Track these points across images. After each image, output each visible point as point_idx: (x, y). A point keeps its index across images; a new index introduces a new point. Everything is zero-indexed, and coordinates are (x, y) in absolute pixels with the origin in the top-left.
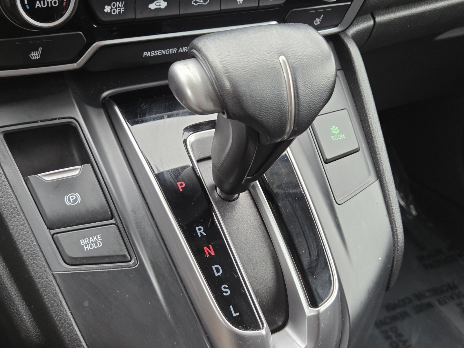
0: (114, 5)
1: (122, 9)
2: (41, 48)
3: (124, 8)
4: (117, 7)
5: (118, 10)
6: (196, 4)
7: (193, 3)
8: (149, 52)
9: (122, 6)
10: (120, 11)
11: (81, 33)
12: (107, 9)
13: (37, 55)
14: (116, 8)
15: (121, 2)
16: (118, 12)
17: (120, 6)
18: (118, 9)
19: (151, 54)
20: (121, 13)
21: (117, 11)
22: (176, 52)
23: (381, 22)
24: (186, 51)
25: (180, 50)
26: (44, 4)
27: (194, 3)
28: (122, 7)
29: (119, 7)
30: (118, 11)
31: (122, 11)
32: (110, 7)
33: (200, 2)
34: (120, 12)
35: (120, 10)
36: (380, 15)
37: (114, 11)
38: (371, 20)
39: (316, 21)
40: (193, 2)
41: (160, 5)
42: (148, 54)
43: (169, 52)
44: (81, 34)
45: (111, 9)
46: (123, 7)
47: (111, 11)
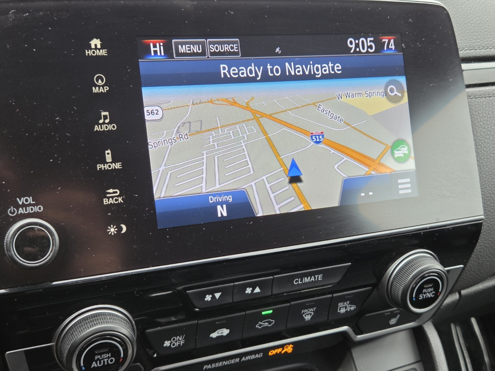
0: (174, 339)
1: (183, 342)
3: (184, 340)
4: (178, 340)
5: (178, 343)
6: (260, 326)
8: (210, 365)
9: (183, 339)
10: (180, 343)
11: (138, 364)
12: (167, 344)
14: (176, 342)
15: (181, 336)
16: (178, 345)
17: (180, 339)
18: (177, 342)
19: (211, 366)
20: (181, 345)
21: (177, 344)
22: (238, 361)
24: (250, 359)
25: (243, 359)
26: (100, 364)
27: (258, 327)
28: (182, 340)
29: (179, 340)
30: (178, 344)
31: (182, 343)
32: (169, 342)
33: (265, 325)
34: (180, 344)
35: (180, 342)
37: (174, 345)
39: (391, 321)
40: (257, 326)
41: (222, 333)
43: (231, 362)
44: (138, 366)
45: (171, 343)
46: (183, 340)
47: (170, 345)
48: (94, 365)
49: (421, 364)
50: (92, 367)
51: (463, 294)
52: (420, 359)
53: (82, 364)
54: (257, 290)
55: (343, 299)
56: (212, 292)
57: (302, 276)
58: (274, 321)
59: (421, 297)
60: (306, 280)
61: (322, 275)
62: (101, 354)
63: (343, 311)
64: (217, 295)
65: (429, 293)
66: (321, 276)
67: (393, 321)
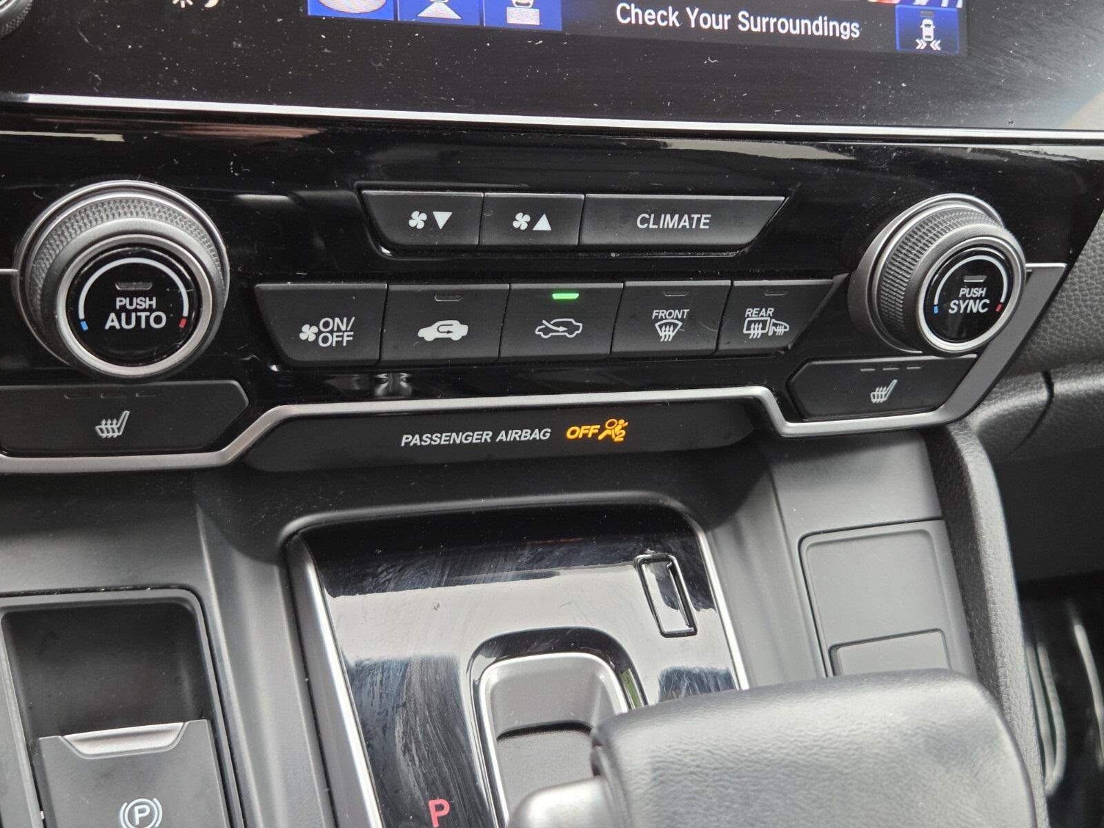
0: (326, 325)
1: (348, 336)
2: (126, 413)
3: (352, 333)
4: (335, 329)
5: (337, 336)
6: (545, 334)
7: (537, 332)
8: (417, 436)
9: (348, 329)
10: (340, 339)
11: (235, 383)
12: (308, 333)
13: (115, 427)
14: (332, 332)
15: (345, 319)
16: (337, 342)
17: (343, 328)
18: (335, 334)
19: (421, 440)
20: (345, 344)
21: (333, 340)
22: (489, 440)
23: (1068, 396)
24: (518, 439)
25: (502, 436)
26: (128, 322)
27: (541, 333)
28: (346, 331)
29: (339, 330)
30: (335, 339)
31: (346, 339)
32: (314, 329)
33: (558, 331)
34: (342, 341)
35: (342, 336)
36: (1067, 377)
37: (325, 340)
38: (1041, 388)
39: (876, 393)
40: (539, 331)
41: (449, 332)
42: (416, 440)
43: (470, 438)
44: (234, 386)
45: (318, 335)
46: (350, 331)
47: (317, 340)
48: (112, 321)
49: (941, 524)
50: (107, 327)
51: (1057, 393)
52: (939, 514)
53: (82, 315)
54: (543, 225)
55: (758, 299)
56: (428, 207)
57: (660, 209)
58: (581, 325)
59: (954, 307)
60: (669, 221)
61: (709, 216)
62: (131, 295)
63: (756, 332)
64: (442, 218)
65: (972, 301)
66: (706, 218)
67: (880, 395)
